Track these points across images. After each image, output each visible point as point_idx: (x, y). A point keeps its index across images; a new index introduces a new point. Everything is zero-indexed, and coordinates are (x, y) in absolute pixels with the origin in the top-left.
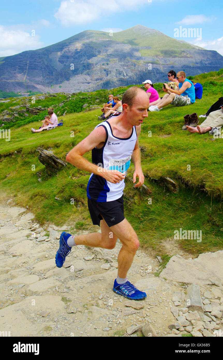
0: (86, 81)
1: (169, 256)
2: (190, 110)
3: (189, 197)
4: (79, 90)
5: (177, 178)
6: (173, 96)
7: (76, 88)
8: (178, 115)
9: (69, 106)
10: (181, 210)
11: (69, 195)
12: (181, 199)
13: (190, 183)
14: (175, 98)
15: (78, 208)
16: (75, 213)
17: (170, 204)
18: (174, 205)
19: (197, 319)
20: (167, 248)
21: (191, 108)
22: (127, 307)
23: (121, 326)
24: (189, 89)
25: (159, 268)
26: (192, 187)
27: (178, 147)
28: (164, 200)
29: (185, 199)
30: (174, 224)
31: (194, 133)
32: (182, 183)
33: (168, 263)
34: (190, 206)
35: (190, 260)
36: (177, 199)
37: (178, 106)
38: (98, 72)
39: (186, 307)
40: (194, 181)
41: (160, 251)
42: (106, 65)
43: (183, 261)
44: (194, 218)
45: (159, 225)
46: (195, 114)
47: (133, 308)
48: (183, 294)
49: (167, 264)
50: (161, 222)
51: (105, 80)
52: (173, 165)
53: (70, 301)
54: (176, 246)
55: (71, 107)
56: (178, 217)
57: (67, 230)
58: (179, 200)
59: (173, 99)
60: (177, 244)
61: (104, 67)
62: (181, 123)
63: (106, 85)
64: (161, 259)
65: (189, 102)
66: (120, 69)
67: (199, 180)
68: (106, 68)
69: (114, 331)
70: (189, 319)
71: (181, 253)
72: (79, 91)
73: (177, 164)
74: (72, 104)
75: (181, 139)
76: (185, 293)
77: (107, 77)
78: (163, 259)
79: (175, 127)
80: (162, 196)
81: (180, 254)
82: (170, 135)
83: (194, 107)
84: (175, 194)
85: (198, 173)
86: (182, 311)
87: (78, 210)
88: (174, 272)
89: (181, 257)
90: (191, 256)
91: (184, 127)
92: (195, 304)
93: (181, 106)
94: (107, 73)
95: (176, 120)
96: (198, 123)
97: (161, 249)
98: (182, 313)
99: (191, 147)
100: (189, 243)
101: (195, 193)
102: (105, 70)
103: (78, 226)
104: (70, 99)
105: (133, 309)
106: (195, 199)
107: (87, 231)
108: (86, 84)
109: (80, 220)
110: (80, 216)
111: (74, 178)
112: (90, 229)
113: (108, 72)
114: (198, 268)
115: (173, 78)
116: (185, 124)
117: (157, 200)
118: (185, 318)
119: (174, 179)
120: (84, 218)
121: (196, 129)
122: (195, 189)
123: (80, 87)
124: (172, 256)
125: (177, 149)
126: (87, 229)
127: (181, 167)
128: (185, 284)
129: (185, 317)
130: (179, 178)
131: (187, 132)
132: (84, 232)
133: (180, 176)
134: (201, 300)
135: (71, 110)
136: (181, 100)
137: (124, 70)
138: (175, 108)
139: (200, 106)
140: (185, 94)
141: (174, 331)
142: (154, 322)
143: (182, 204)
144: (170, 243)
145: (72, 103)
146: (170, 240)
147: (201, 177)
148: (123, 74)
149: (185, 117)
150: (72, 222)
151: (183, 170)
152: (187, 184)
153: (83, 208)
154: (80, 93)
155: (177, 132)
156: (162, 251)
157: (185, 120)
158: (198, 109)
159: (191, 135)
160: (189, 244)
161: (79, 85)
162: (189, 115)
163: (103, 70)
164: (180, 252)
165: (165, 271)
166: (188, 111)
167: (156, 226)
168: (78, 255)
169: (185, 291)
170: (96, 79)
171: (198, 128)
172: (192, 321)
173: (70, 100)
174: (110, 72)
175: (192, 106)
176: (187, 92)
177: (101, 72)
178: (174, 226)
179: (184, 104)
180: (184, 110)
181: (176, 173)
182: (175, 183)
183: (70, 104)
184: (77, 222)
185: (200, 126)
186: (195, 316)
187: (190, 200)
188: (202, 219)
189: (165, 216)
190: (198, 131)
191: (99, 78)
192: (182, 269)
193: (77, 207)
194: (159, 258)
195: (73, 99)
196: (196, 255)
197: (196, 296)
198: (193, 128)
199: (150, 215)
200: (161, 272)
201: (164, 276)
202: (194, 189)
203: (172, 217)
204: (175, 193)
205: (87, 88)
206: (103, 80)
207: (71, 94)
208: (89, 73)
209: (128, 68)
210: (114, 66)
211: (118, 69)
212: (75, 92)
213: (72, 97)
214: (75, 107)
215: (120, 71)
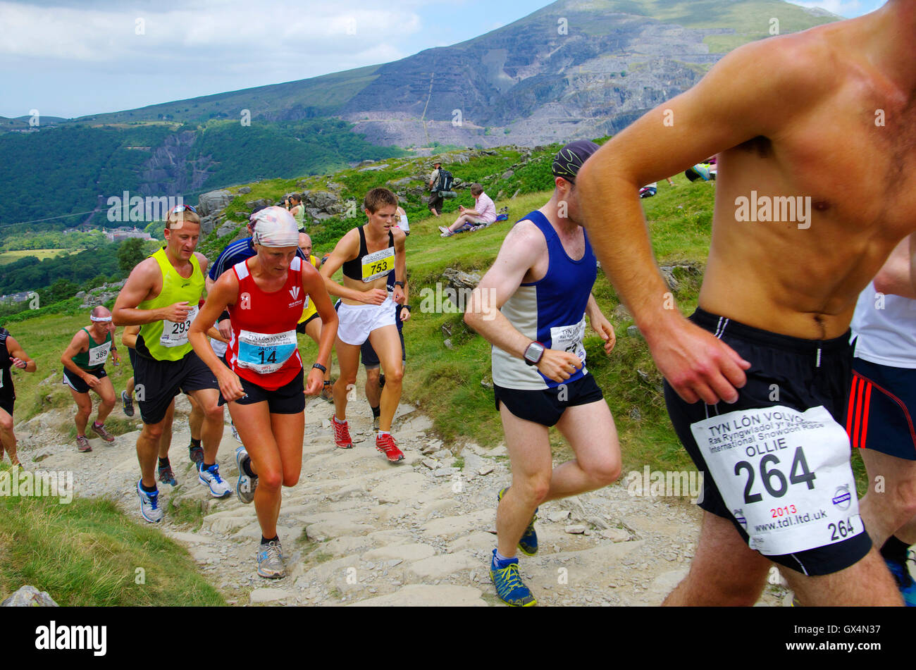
0: (568, 117)
4: (551, 138)
7: (543, 134)
9: (525, 179)
38: (599, 94)
42: (620, 76)
51: (617, 115)
55: (531, 180)
61: (614, 81)
63: (618, 125)
66: (655, 87)
68: (620, 83)
72: (551, 143)
74: (533, 174)
77: (621, 108)
94: (621, 98)
102: (617, 90)
104: (530, 160)
108: (567, 124)
113: (624, 95)
123: (555, 132)
135: (532, 188)
137: (664, 88)
145: (532, 171)
148: (661, 98)
154: (553, 146)
161: (551, 126)
163: (611, 89)
170: (594, 112)
173: (529, 164)
174: (630, 93)
177: (605, 95)
183: (529, 172)
191: (602, 110)
195: (537, 161)
205: (572, 134)
206: (611, 114)
207: (532, 147)
208: (578, 96)
209: (675, 84)
210: (641, 79)
211: (650, 86)
212: (541, 144)
213: (534, 155)
214: (540, 179)
215: (655, 92)
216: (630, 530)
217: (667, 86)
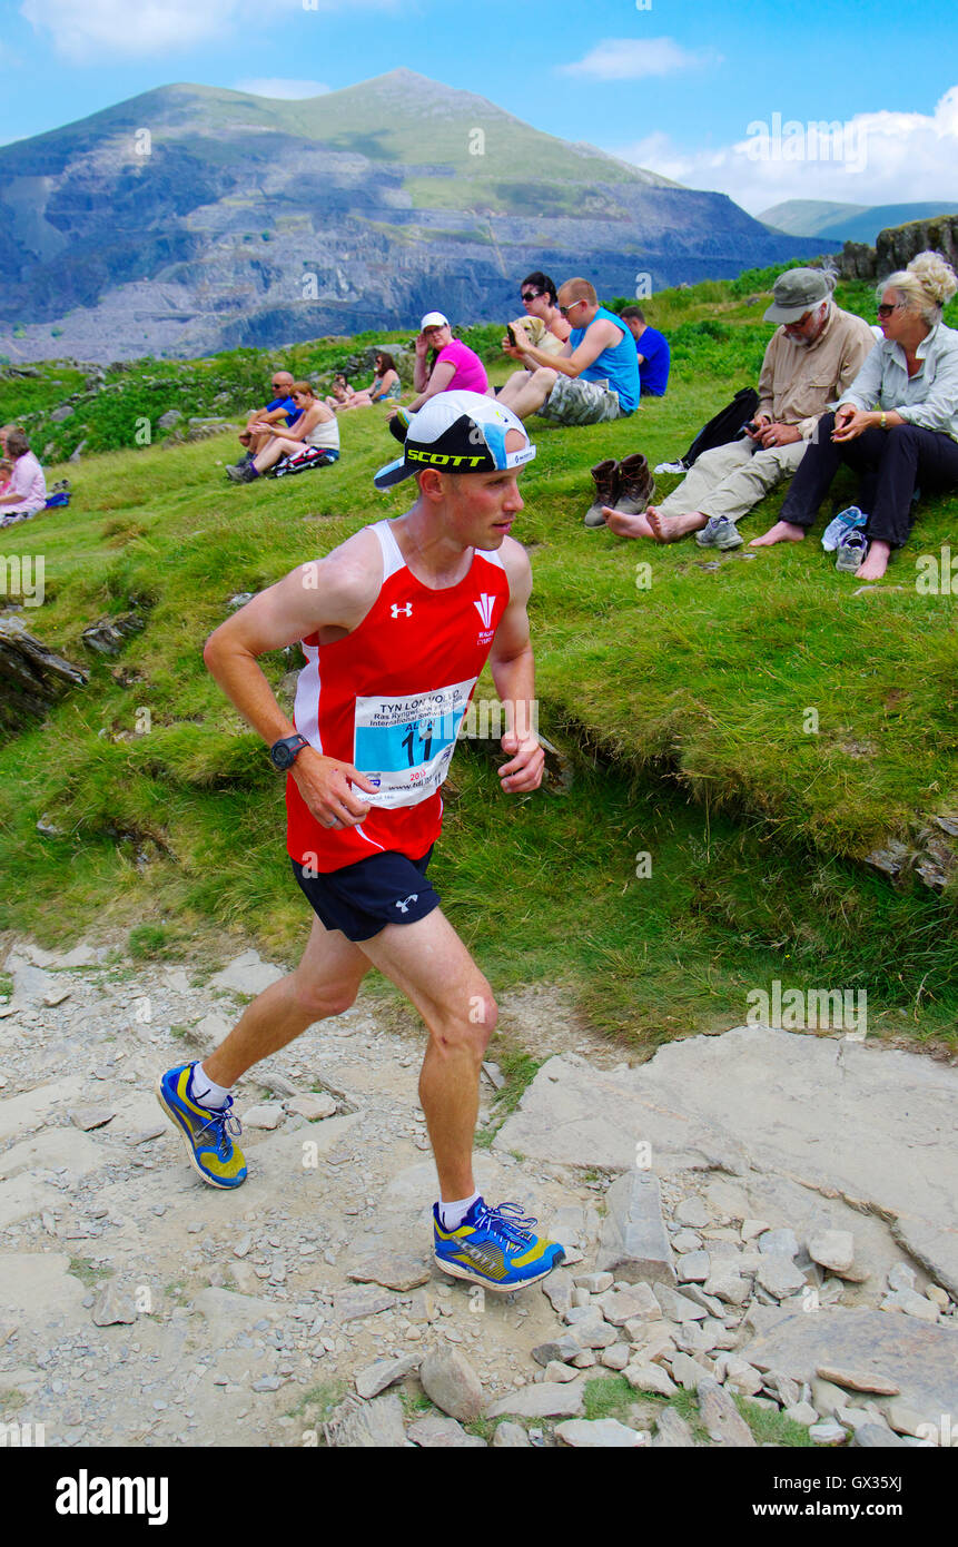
0: (171, 311)
1: (534, 1060)
2: (621, 442)
3: (613, 809)
4: (140, 348)
5: (564, 729)
6: (545, 381)
7: (125, 339)
8: (569, 463)
9: (95, 422)
10: (582, 866)
11: (99, 809)
12: (581, 818)
13: (618, 749)
14: (556, 389)
15: (142, 867)
16: (126, 888)
17: (538, 842)
18: (554, 846)
19: (646, 1315)
20: (523, 1025)
21: (625, 435)
22: (357, 1281)
23: (331, 1367)
24: (613, 351)
25: (493, 1110)
26: (628, 766)
27: (570, 600)
28: (510, 825)
29: (599, 816)
30: (552, 925)
31: (634, 539)
32: (586, 752)
33: (529, 1091)
34: (619, 846)
35: (622, 1072)
36: (565, 818)
37: (569, 425)
38: (225, 271)
39: (604, 1267)
40: (634, 744)
41: (496, 1040)
42: (261, 239)
43: (591, 1077)
44: (636, 897)
45: (492, 929)
46: (638, 459)
47: (380, 1285)
48: (593, 1214)
49: (526, 1093)
50: (498, 916)
51: (259, 308)
52: (547, 677)
53: (107, 1273)
54: (561, 1018)
55: (107, 424)
56: (569, 895)
57: (91, 963)
58: (574, 821)
59: (548, 395)
60: (568, 1009)
61: (250, 249)
62: (581, 499)
63: (260, 328)
64: (502, 1072)
65: (612, 411)
66: (322, 262)
67: (655, 737)
68: (262, 252)
69: (303, 1389)
70: (615, 1317)
71: (585, 1043)
72: (140, 356)
73: (563, 673)
74: (110, 413)
75: (582, 562)
76: (598, 1209)
77: (265, 297)
78: (508, 1074)
79: (557, 513)
80: (504, 806)
81: (578, 1049)
82: (534, 548)
83: (634, 428)
84: (558, 798)
85: (652, 708)
86: (587, 1284)
87: (140, 877)
88: (555, 1127)
89: (582, 1060)
90: (622, 1055)
91: (594, 514)
92: (640, 1255)
93: (581, 424)
94: (264, 279)
95: (562, 483)
96: (651, 496)
97: (499, 1032)
98: (587, 1292)
99: (622, 597)
100: (614, 1003)
101: (641, 792)
102: (256, 265)
103: (142, 944)
104: (103, 388)
105: (383, 1291)
106: (640, 817)
107: (182, 968)
108: (170, 322)
109: (149, 918)
110: (150, 904)
111: (122, 735)
112: (195, 957)
113: (269, 273)
114: (652, 1106)
115: (547, 307)
116: (599, 502)
117: (482, 825)
118: (600, 1313)
119: (551, 734)
120: (167, 912)
121: (641, 521)
122: (638, 774)
123: (146, 337)
124: (544, 1060)
125: (562, 606)
126: (181, 957)
127: (580, 681)
128: (599, 1175)
129: (601, 1308)
130: (572, 731)
131: (607, 534)
132: (169, 969)
133: (578, 721)
134: (663, 1236)
135: (108, 438)
136: (580, 400)
137: (338, 265)
138: (556, 431)
139: (660, 427)
140: (595, 371)
141: (554, 1369)
142: (470, 1340)
143: (584, 838)
144: (537, 1003)
145: (108, 409)
146: (537, 993)
147: (665, 723)
148: (334, 281)
149: (595, 473)
150: (114, 930)
151: (591, 697)
152: (604, 756)
153: (162, 866)
154: (144, 364)
155: (561, 534)
156: (504, 1038)
157: (597, 484)
158: (651, 437)
159: (623, 549)
160: (616, 1008)
161: (140, 326)
162: (611, 464)
163: (246, 262)
164: (579, 1040)
165: (515, 1122)
166: (609, 442)
167: (479, 935)
168: (142, 1072)
169: (599, 1204)
170: (216, 301)
171: (652, 518)
172: (627, 1324)
173: (101, 395)
174: (279, 271)
175: (625, 426)
176: (605, 364)
177: (236, 273)
178: (555, 933)
179: (593, 417)
180: (592, 441)
181: (561, 708)
182: (557, 752)
183: (102, 411)
184: (134, 927)
185: (658, 510)
186: (641, 1302)
187: (619, 822)
188: (668, 900)
189: (517, 892)
190: (651, 531)
191: (230, 300)
192: (588, 1112)
193: (135, 863)
194: (492, 1068)
195: (116, 390)
196: (644, 1052)
197: (645, 1218)
198: (630, 518)
199: (452, 890)
200: (498, 1128)
201: (515, 1145)
202: (634, 774)
203: (547, 896)
204: (557, 791)
205: (177, 342)
206: (247, 307)
207: (107, 365)
208: (187, 273)
209: (357, 259)
210: (297, 247)
211: (312, 260)
212: (121, 359)
213: (111, 380)
214: (123, 422)
215: (323, 270)
216: (336, 1093)
217: (343, 261)
